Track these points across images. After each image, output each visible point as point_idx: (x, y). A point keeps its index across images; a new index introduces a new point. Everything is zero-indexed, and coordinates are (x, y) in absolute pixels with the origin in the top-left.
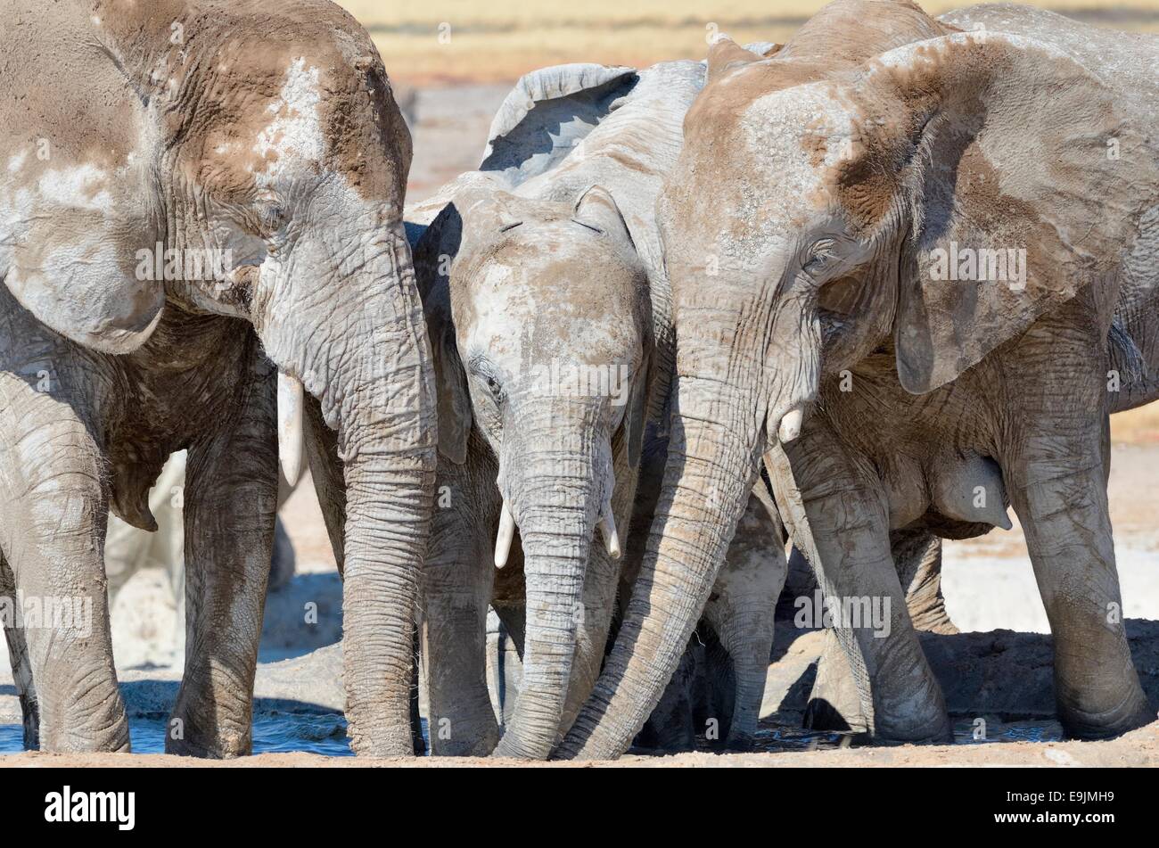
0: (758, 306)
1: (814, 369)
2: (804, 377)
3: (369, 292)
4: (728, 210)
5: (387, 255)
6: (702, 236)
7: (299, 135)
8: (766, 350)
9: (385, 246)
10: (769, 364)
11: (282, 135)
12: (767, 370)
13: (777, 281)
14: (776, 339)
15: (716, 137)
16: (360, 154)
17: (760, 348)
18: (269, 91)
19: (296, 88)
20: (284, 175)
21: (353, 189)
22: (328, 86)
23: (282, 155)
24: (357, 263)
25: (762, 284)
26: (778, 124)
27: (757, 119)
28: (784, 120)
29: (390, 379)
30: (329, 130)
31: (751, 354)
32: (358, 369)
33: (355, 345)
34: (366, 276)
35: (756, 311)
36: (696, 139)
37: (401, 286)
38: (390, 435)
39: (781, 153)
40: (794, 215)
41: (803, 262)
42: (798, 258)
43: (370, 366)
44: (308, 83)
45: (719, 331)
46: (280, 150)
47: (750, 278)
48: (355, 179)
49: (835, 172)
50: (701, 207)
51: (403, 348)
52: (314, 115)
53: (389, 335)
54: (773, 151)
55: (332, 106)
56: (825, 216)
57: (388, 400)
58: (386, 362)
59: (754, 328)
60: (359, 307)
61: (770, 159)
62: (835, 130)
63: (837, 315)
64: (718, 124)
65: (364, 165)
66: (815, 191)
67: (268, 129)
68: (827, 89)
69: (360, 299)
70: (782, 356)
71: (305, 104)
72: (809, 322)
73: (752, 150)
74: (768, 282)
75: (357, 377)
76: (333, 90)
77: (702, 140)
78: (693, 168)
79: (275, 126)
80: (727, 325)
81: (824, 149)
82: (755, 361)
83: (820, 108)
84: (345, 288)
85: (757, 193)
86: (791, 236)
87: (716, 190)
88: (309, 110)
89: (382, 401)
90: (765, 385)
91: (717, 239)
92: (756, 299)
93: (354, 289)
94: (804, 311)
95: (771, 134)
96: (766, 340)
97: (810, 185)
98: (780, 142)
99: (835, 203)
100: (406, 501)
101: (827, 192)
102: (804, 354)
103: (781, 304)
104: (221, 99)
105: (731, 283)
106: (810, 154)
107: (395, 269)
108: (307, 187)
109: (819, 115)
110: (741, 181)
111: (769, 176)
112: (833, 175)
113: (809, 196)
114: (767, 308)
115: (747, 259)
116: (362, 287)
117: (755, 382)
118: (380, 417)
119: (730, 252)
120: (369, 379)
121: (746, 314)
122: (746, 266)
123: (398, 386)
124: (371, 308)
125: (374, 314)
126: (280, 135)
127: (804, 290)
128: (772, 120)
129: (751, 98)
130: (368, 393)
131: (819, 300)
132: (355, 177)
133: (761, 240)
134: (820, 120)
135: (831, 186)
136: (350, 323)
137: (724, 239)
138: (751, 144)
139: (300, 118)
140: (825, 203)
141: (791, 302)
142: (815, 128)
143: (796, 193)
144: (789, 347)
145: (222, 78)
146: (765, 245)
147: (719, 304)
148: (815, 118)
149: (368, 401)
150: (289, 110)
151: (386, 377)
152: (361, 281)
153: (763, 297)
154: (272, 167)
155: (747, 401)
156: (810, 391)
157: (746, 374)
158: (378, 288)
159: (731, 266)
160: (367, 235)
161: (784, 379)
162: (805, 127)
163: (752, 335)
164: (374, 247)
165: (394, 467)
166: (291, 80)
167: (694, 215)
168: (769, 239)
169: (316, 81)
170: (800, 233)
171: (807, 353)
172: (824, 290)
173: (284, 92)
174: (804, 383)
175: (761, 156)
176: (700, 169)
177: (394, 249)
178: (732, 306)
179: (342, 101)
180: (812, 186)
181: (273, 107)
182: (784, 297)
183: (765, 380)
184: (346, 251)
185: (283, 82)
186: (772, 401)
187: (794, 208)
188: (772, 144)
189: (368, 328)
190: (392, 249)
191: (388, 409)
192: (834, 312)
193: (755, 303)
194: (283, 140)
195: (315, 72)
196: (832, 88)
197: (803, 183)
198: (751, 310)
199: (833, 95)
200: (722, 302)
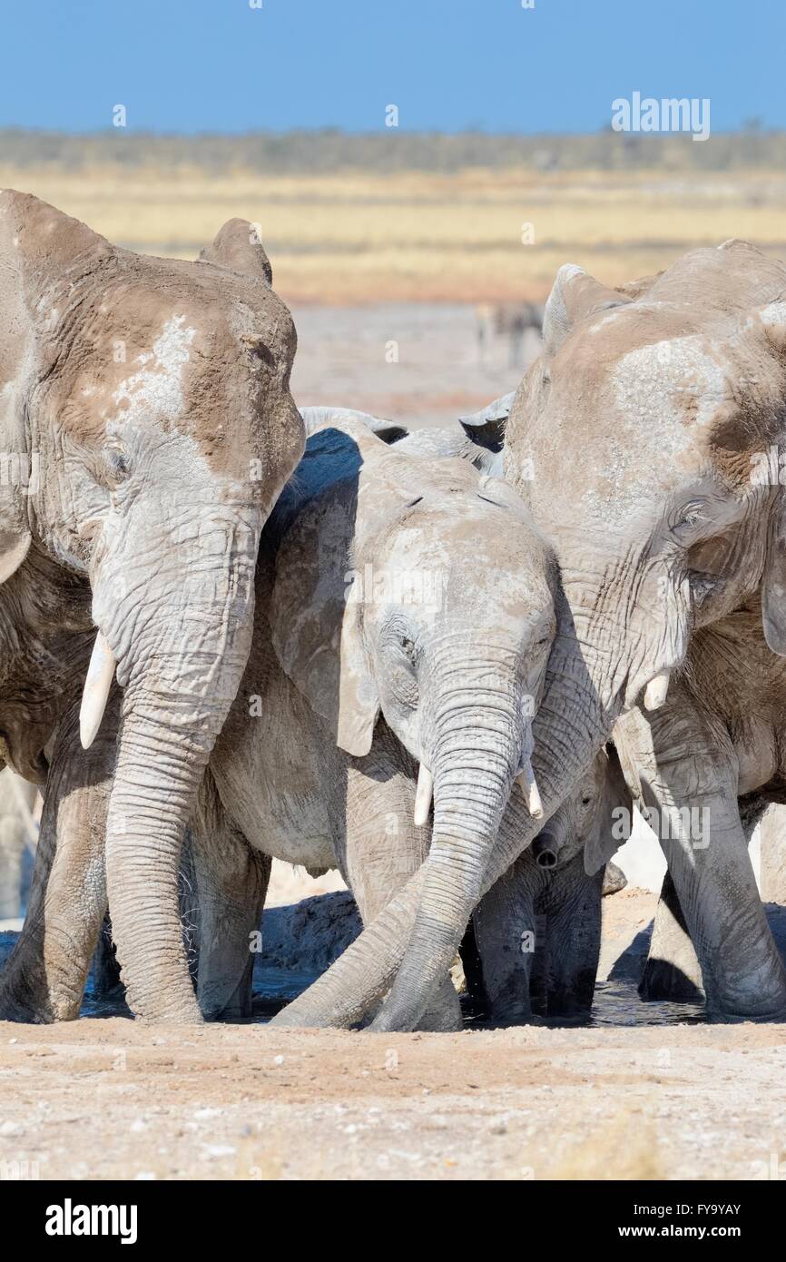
0: (623, 569)
1: (680, 632)
2: (669, 642)
3: (195, 567)
4: (595, 470)
5: (223, 535)
6: (568, 495)
7: (157, 389)
8: (630, 613)
9: (224, 525)
10: (632, 628)
11: (142, 387)
12: (630, 634)
13: (644, 543)
14: (643, 603)
15: (585, 392)
16: (220, 427)
17: (624, 611)
18: (142, 341)
19: (168, 345)
20: (131, 425)
21: (204, 459)
22: (202, 349)
23: (134, 404)
24: (190, 533)
25: (627, 547)
26: (649, 381)
27: (627, 375)
28: (655, 378)
29: (187, 659)
30: (189, 392)
31: (614, 617)
32: (159, 637)
33: (164, 613)
34: (196, 550)
35: (621, 574)
36: (563, 391)
37: (231, 572)
38: (166, 708)
39: (650, 411)
40: (663, 478)
41: (672, 524)
42: (665, 520)
43: (172, 640)
44: (181, 342)
45: (580, 593)
46: (133, 400)
47: (616, 541)
48: (209, 449)
49: (708, 431)
50: (568, 464)
51: (211, 633)
52: (178, 374)
53: (202, 616)
54: (643, 410)
55: (200, 370)
56: (695, 480)
57: (178, 677)
58: (189, 641)
59: (618, 591)
60: (180, 578)
61: (641, 418)
62: (708, 388)
63: (708, 577)
64: (586, 378)
65: (223, 438)
66: (686, 453)
67: (131, 379)
68: (700, 344)
69: (183, 571)
70: (647, 620)
71: (172, 361)
72: (676, 585)
73: (621, 408)
74: (634, 545)
75: (155, 645)
76: (205, 355)
77: (570, 394)
78: (559, 421)
79: (138, 377)
80: (590, 587)
81: (696, 408)
82: (618, 624)
83: (692, 365)
84: (172, 556)
85: (625, 453)
86: (659, 499)
87: (583, 447)
88: (175, 368)
89: (172, 675)
90: (627, 650)
91: (583, 498)
92: (621, 562)
93: (181, 559)
94: (672, 574)
95: (642, 392)
96: (631, 603)
97: (681, 446)
98: (650, 400)
99: (706, 464)
100: (164, 767)
101: (698, 453)
102: (670, 618)
103: (648, 566)
104: (95, 340)
105: (596, 545)
106: (682, 413)
107: (229, 551)
108: (151, 443)
109: (691, 373)
110: (610, 439)
111: (638, 436)
112: (705, 435)
113: (680, 459)
114: (632, 571)
115: (613, 521)
116: (189, 560)
117: (616, 646)
118: (164, 689)
119: (596, 513)
120: (166, 651)
121: (610, 576)
122: (611, 527)
123: (192, 668)
124: (193, 582)
125: (194, 590)
126: (140, 386)
127: (672, 552)
128: (643, 377)
129: (621, 353)
130: (161, 663)
131: (689, 562)
132: (208, 446)
133: (628, 501)
134: (692, 378)
135: (703, 447)
136: (166, 591)
137: (590, 498)
138: (621, 401)
139: (164, 374)
140: (696, 465)
141: (659, 564)
142: (687, 386)
143: (665, 454)
144: (654, 612)
145: (100, 319)
146: (632, 507)
147: (582, 565)
148: (687, 375)
149: (158, 670)
150: (157, 365)
151: (184, 655)
152: (189, 553)
153: (629, 560)
154: (122, 415)
155: (606, 664)
156: (675, 657)
157: (607, 636)
158: (205, 564)
159: (598, 527)
160: (206, 509)
161: (648, 645)
162: (677, 384)
163: (616, 598)
164: (212, 523)
165: (159, 735)
166: (166, 335)
167: (560, 472)
168: (637, 501)
169: (189, 342)
170: (669, 497)
171: (673, 617)
172: (694, 550)
173: (156, 346)
174: (669, 649)
175: (630, 415)
176: (567, 423)
177: (234, 532)
178: (595, 568)
179: (213, 368)
180: (683, 447)
181: (143, 358)
182: (651, 561)
183: (628, 645)
184: (181, 519)
185: (158, 336)
186: (634, 667)
187: (663, 471)
188: (642, 403)
189: (183, 601)
190: (231, 531)
191: (174, 686)
192: (705, 574)
193: (620, 566)
194: (142, 391)
195: (191, 332)
196: (706, 342)
197: (673, 443)
198: (615, 572)
199: (706, 350)
200: (585, 564)
